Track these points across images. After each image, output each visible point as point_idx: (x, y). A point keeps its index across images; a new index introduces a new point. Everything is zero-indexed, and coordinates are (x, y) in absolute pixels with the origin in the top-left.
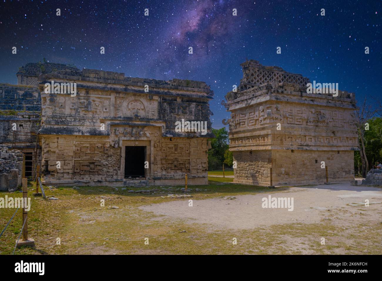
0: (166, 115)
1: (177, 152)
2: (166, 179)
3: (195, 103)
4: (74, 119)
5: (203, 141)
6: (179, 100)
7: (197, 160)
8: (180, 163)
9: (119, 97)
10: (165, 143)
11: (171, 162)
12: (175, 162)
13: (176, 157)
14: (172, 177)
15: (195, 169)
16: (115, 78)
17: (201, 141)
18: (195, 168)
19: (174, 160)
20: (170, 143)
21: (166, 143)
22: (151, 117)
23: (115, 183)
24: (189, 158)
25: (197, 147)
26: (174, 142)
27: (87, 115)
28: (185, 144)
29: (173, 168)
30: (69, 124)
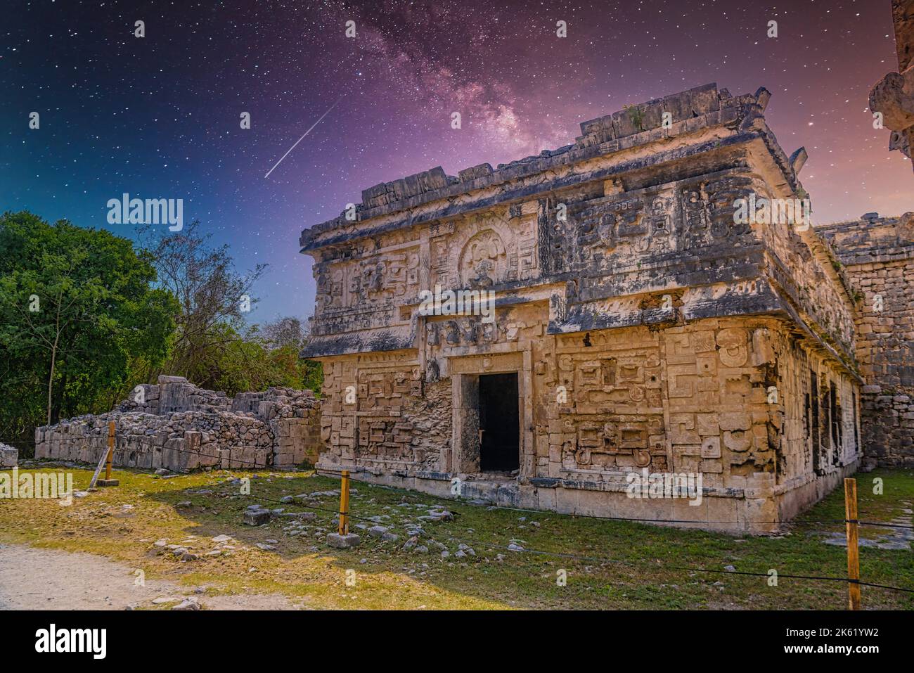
0: (565, 259)
1: (611, 387)
2: (571, 486)
3: (673, 185)
4: (354, 316)
5: (721, 335)
6: (612, 191)
7: (699, 418)
8: (624, 428)
9: (440, 236)
10: (567, 356)
11: (591, 426)
12: (607, 426)
13: (607, 406)
14: (591, 484)
15: (689, 456)
16: (427, 188)
17: (712, 334)
18: (689, 450)
19: (600, 417)
20: (584, 353)
21: (571, 354)
22: (522, 272)
23: (433, 483)
24: (658, 410)
25: (695, 364)
26: (597, 349)
27: (377, 302)
28: (641, 352)
29: (600, 450)
30: (346, 330)
